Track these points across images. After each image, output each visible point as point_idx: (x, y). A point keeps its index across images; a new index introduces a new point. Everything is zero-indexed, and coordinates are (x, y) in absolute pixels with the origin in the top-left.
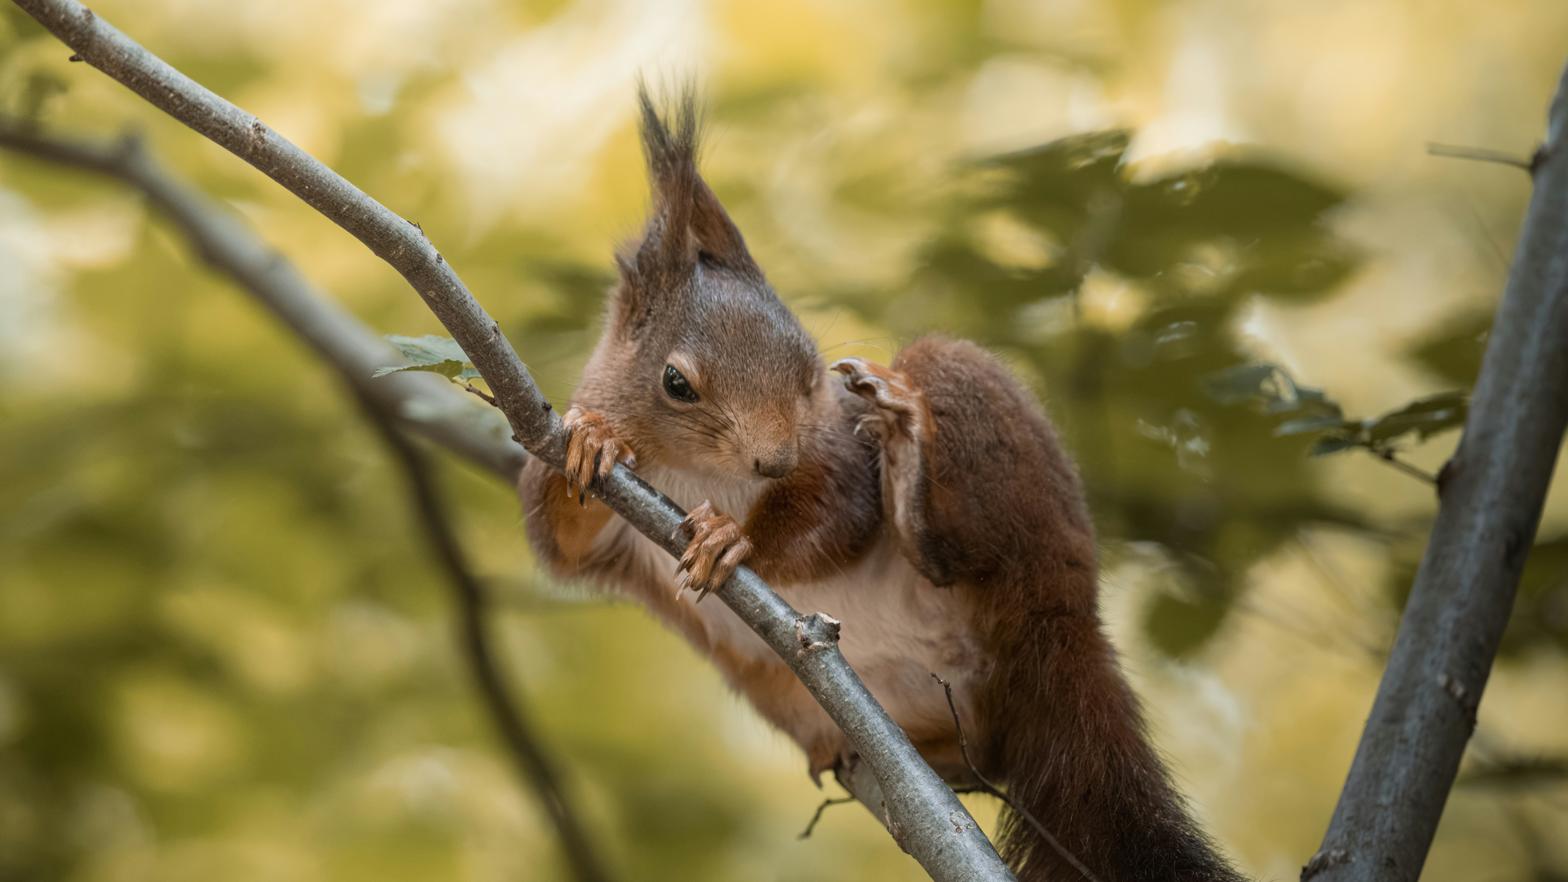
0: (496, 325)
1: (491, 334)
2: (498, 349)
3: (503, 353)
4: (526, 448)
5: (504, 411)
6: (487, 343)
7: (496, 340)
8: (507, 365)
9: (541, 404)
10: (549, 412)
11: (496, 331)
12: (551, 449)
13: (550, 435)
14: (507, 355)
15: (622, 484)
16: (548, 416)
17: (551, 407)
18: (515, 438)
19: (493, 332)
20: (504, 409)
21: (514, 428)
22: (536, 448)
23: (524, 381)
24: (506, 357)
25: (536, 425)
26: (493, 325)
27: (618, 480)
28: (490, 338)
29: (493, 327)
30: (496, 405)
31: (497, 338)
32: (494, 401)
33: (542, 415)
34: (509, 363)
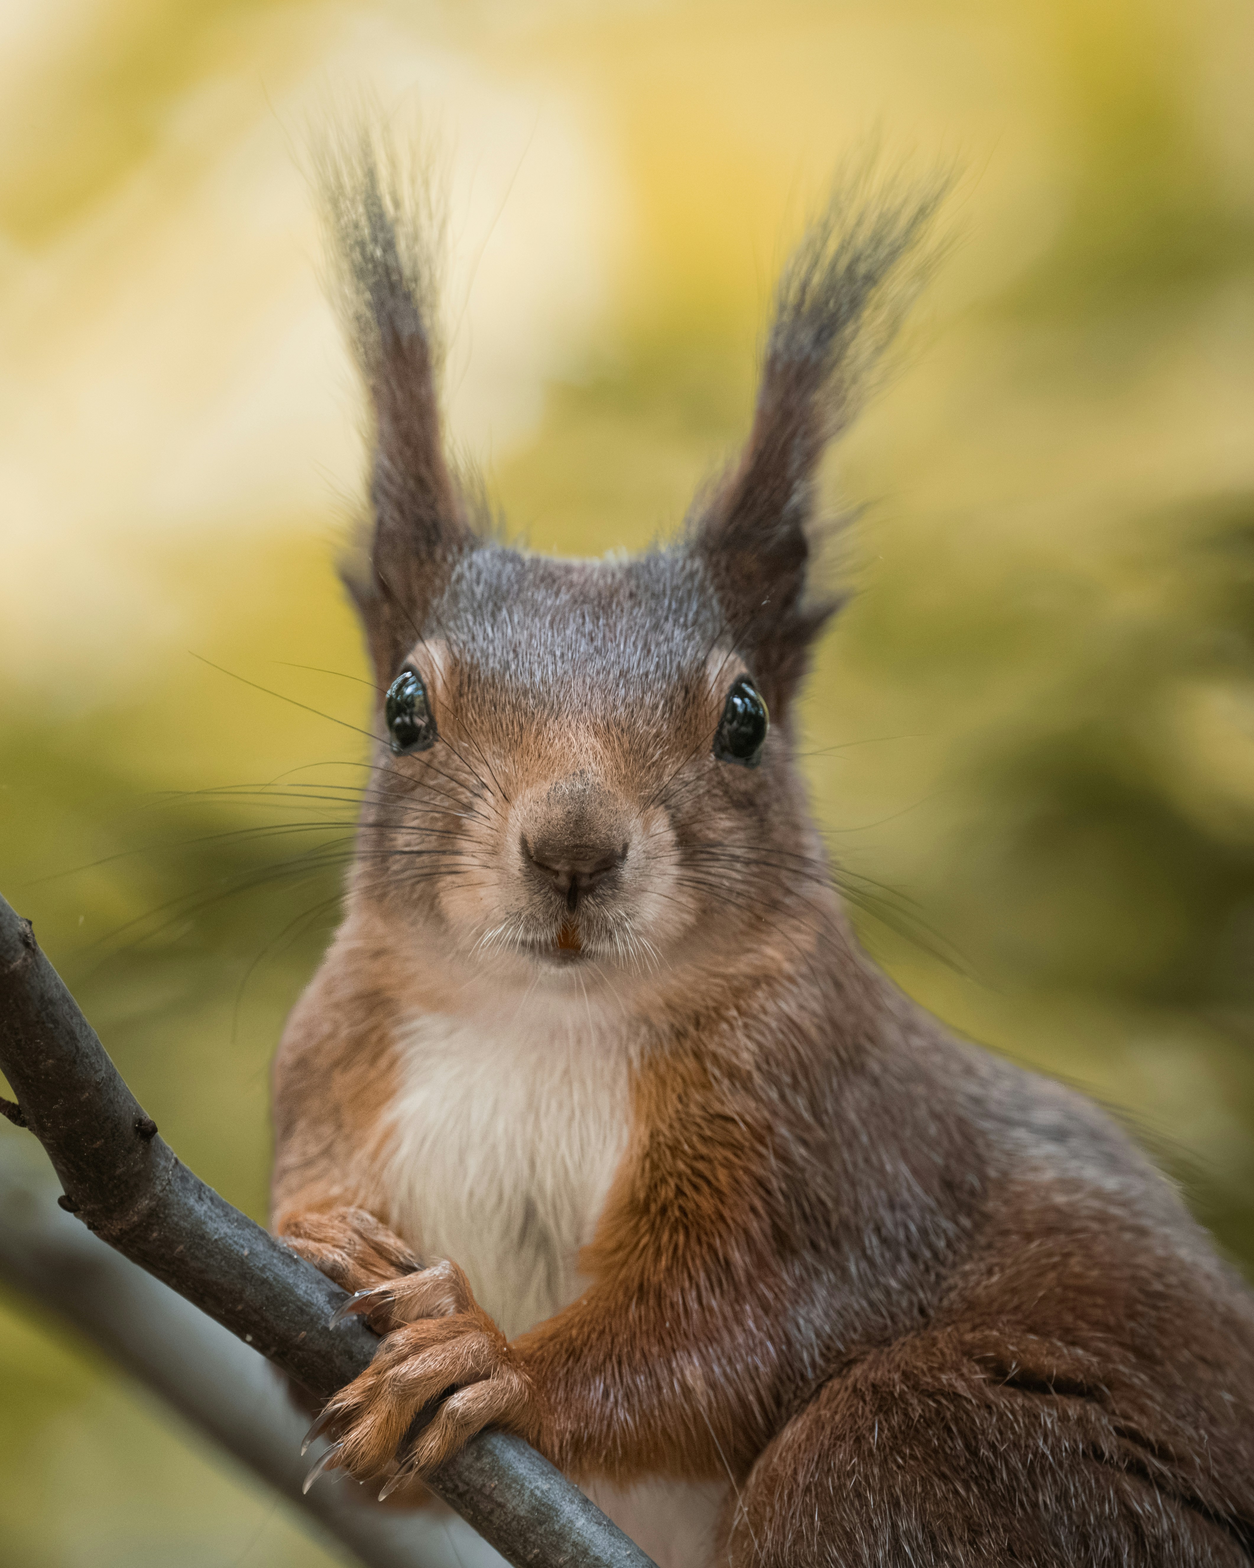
0: (28, 930)
1: (16, 951)
2: (32, 987)
3: (42, 997)
4: (91, 1226)
5: (42, 1137)
6: (6, 971)
7: (27, 966)
8: (51, 1026)
9: (130, 1123)
10: (149, 1142)
11: (27, 945)
12: (152, 1232)
13: (151, 1199)
14: (51, 1002)
15: (319, 1318)
16: (147, 1150)
17: (155, 1130)
18: (66, 1203)
19: (20, 946)
20: (40, 1131)
21: (65, 1177)
22: (116, 1227)
23: (91, 1064)
24: (50, 1008)
25: (118, 1172)
26: (21, 930)
27: (313, 1311)
28: (13, 959)
29: (20, 934)
30: (23, 1124)
31: (30, 960)
32: (20, 1112)
33: (130, 1150)
34: (55, 1022)
